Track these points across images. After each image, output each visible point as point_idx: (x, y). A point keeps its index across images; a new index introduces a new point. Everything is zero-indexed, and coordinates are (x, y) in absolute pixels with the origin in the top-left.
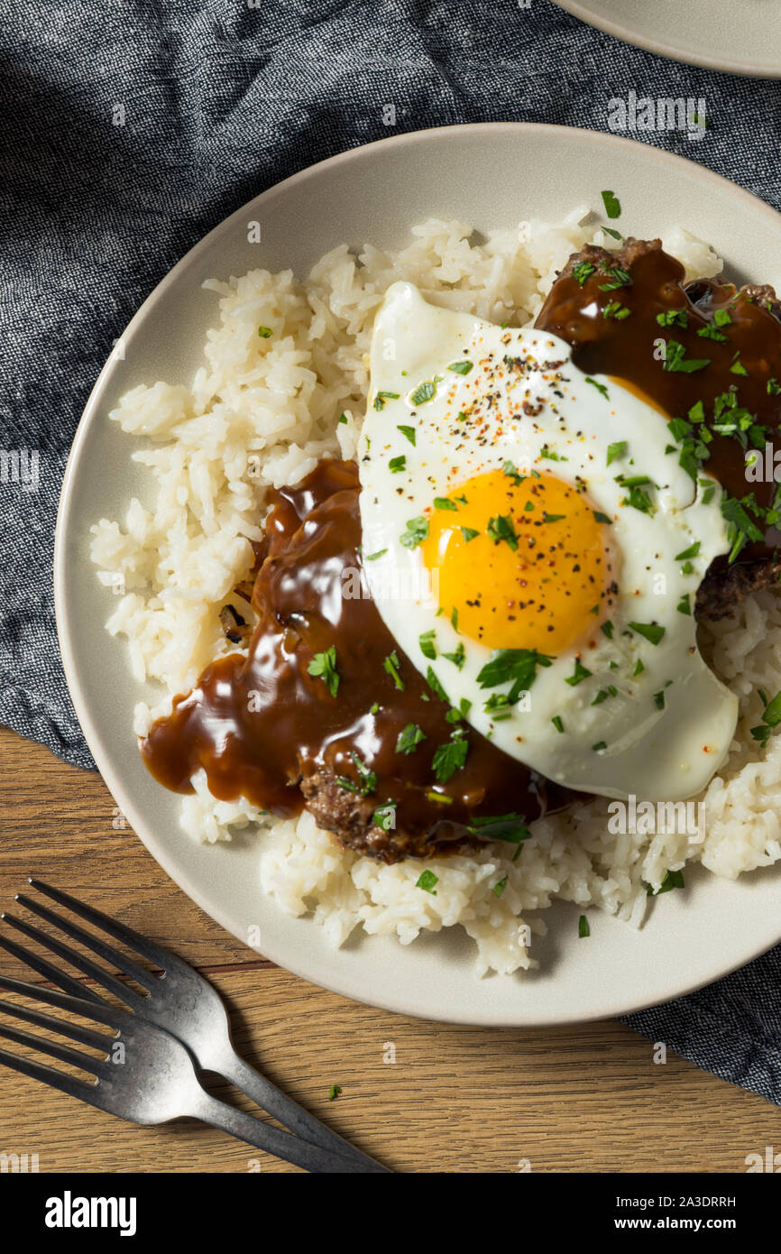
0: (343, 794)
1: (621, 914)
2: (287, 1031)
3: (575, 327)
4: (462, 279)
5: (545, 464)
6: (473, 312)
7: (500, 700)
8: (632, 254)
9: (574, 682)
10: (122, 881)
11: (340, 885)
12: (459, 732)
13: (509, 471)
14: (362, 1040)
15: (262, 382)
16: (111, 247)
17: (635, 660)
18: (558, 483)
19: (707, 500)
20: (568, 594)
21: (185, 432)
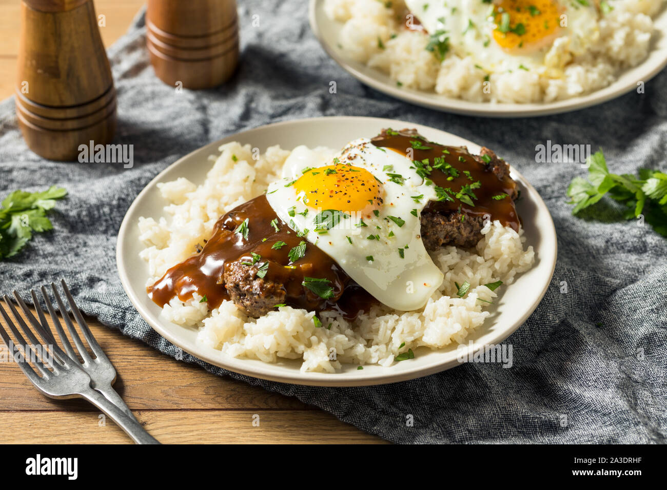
7: (323, 228)
9: (359, 226)
12: (302, 243)
17: (390, 230)
19: (428, 185)
20: (358, 191)
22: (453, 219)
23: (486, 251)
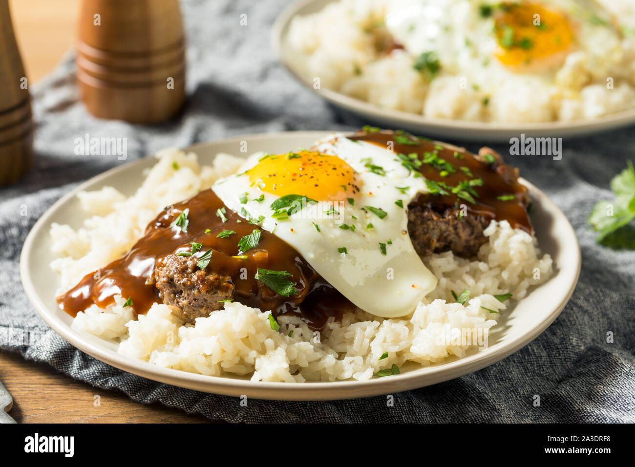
9: (328, 213)
17: (368, 222)
19: (416, 177)
20: (328, 175)
22: (449, 215)
23: (491, 257)
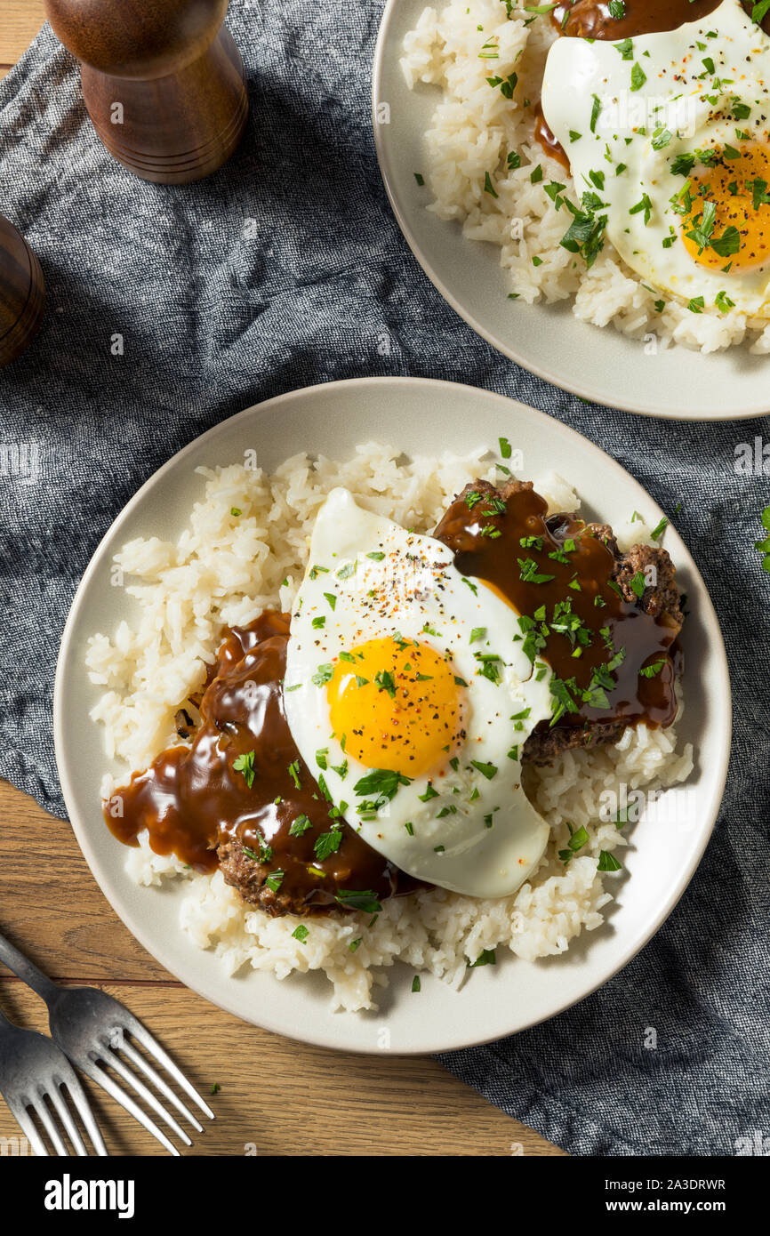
0: (246, 860)
1: (445, 978)
2: (185, 1037)
3: (460, 539)
4: (387, 490)
5: (426, 637)
6: (391, 516)
7: (369, 806)
8: (510, 490)
9: (425, 799)
10: (76, 907)
11: (236, 929)
12: (337, 825)
13: (396, 639)
14: (242, 1051)
15: (229, 548)
16: (132, 431)
17: (473, 789)
18: (431, 652)
19: (539, 678)
20: (427, 734)
21: (169, 577)
